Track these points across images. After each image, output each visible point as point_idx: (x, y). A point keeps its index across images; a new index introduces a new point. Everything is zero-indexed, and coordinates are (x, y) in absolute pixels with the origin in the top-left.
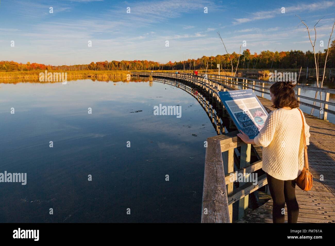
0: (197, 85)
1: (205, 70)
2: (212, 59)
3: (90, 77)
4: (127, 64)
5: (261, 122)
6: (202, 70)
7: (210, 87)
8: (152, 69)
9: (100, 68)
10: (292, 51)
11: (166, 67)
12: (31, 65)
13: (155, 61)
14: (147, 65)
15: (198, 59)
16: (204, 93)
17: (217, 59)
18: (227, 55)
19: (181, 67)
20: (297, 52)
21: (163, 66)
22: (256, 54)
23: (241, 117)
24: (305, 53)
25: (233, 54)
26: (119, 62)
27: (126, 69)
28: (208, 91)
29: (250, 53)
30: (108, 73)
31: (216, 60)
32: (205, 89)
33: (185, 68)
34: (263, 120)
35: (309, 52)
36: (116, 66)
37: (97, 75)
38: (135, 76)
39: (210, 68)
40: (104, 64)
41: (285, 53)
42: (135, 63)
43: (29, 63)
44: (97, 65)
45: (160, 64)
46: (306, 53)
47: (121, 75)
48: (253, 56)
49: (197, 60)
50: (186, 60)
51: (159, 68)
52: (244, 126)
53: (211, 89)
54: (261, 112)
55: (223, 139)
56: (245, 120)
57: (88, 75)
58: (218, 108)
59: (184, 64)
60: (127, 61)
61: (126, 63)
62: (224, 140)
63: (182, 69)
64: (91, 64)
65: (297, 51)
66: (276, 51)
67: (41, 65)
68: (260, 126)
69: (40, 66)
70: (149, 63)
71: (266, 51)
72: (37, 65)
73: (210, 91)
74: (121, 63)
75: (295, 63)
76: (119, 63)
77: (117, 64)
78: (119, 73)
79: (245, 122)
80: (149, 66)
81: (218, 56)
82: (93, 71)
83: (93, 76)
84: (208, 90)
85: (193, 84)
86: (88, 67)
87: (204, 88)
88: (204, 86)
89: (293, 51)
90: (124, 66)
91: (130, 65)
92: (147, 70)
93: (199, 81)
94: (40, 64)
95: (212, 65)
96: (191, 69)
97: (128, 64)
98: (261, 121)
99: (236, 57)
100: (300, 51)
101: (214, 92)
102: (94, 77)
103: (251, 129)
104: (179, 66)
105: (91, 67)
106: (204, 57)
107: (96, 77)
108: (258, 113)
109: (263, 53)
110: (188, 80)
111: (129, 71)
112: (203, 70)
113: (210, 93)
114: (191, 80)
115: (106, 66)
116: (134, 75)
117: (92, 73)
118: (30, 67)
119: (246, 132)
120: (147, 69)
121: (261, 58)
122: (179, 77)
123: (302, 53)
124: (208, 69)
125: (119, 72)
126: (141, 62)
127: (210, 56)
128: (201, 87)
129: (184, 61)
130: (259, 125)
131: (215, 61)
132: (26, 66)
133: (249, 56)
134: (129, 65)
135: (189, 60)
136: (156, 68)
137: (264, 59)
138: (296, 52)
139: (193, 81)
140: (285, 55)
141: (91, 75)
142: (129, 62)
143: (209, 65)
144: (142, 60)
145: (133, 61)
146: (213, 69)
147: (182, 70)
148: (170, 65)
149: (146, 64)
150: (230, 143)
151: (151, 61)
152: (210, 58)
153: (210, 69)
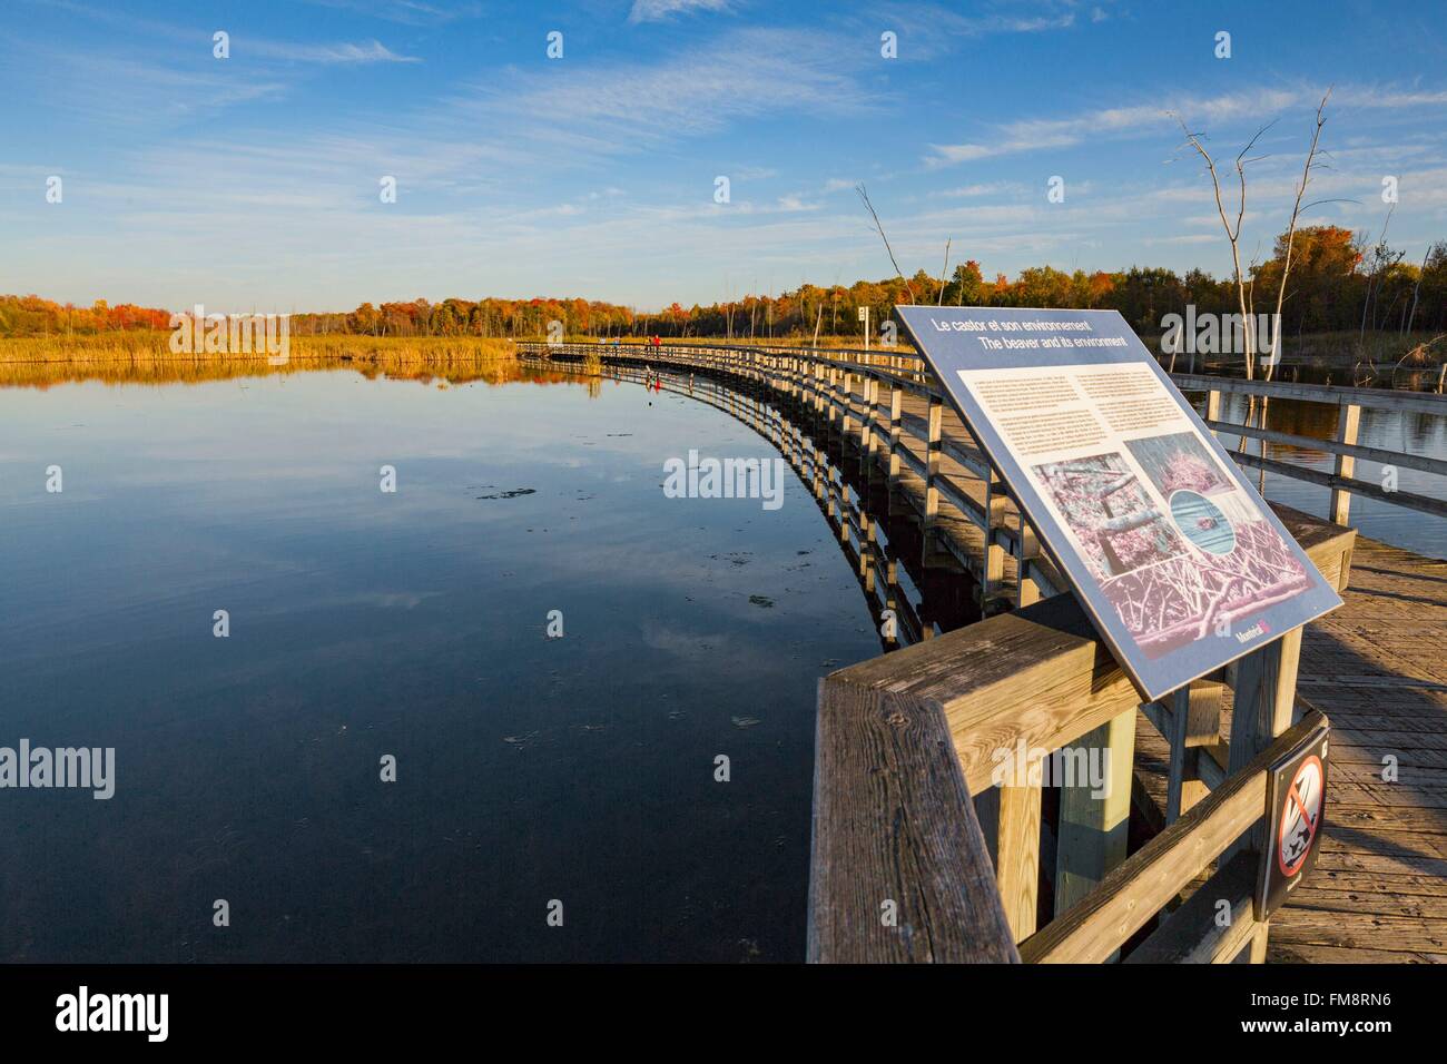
0: (776, 391)
1: (809, 339)
2: (836, 298)
3: (350, 359)
4: (505, 314)
5: (1217, 533)
6: (799, 339)
7: (833, 394)
8: (603, 333)
9: (394, 327)
10: (1134, 271)
11: (660, 327)
12: (111, 313)
13: (616, 302)
14: (584, 319)
15: (785, 296)
16: (805, 420)
17: (857, 298)
18: (893, 281)
19: (717, 325)
20: (1155, 274)
21: (649, 321)
22: (1001, 279)
23: (1082, 490)
24: (1184, 279)
25: (916, 278)
26: (472, 303)
27: (502, 330)
28: (821, 409)
29: (982, 275)
30: (423, 345)
31: (853, 300)
32: (811, 404)
33: (734, 331)
34: (1226, 516)
35: (1197, 273)
36: (460, 320)
37: (379, 352)
38: (535, 356)
39: (828, 330)
40: (411, 313)
41: (1112, 278)
42: (535, 307)
43: (104, 303)
44: (385, 314)
45: (637, 313)
46: (1188, 278)
47: (478, 351)
48: (993, 286)
49: (780, 299)
50: (738, 299)
51: (630, 330)
52: (1116, 566)
53: (833, 401)
54: (1196, 461)
55: (964, 679)
56: (1110, 515)
57: (341, 354)
58: (864, 477)
59: (730, 314)
60: (503, 302)
61: (500, 310)
62: (980, 694)
63: (722, 332)
64: (360, 310)
65: (1152, 270)
66: (1075, 271)
67: (152, 311)
68: (1216, 565)
69: (147, 316)
70: (594, 308)
71: (1040, 270)
72: (136, 311)
73: (832, 410)
74: (480, 310)
75: (1148, 314)
76: (473, 309)
77: (464, 312)
78: (467, 347)
79: (1115, 533)
80: (593, 323)
81: (859, 285)
82: (364, 339)
83: (360, 354)
84: (824, 406)
85: (760, 388)
86: (349, 323)
87: (805, 400)
88: (805, 392)
89: (1141, 270)
90: (493, 319)
91: (518, 317)
92: (582, 337)
93: (786, 374)
94: (150, 308)
95: (837, 320)
96: (758, 334)
97: (508, 312)
98: (1214, 525)
99: (928, 292)
100: (1166, 272)
101: (849, 412)
102: (364, 359)
103: (1165, 588)
104: (709, 323)
105: (355, 324)
106: (806, 287)
107: (372, 360)
108: (1187, 467)
109: (1028, 275)
110: (744, 370)
111: (510, 340)
112: (803, 339)
113: (832, 417)
114: (755, 369)
115: (419, 318)
116: (528, 355)
117: (357, 345)
118: (107, 318)
119: (1137, 610)
120: (585, 333)
121: (1021, 293)
122: (709, 362)
123: (1170, 278)
124: (822, 333)
125: (470, 343)
126: (562, 304)
127: (830, 287)
128: (795, 398)
129: (728, 302)
130: (1209, 558)
131: (848, 304)
132: (92, 315)
133: (976, 287)
134: (514, 316)
135: (748, 300)
136: (619, 330)
137: (1035, 298)
138: (1148, 274)
139: (762, 375)
140: (1111, 287)
141: (352, 350)
142: (514, 303)
143: (827, 319)
144: (564, 299)
145: (529, 300)
146: (840, 334)
147: (722, 337)
148: (676, 317)
149: (580, 313)
150: (1019, 714)
151: (599, 304)
152: (830, 293)
153: (831, 334)
